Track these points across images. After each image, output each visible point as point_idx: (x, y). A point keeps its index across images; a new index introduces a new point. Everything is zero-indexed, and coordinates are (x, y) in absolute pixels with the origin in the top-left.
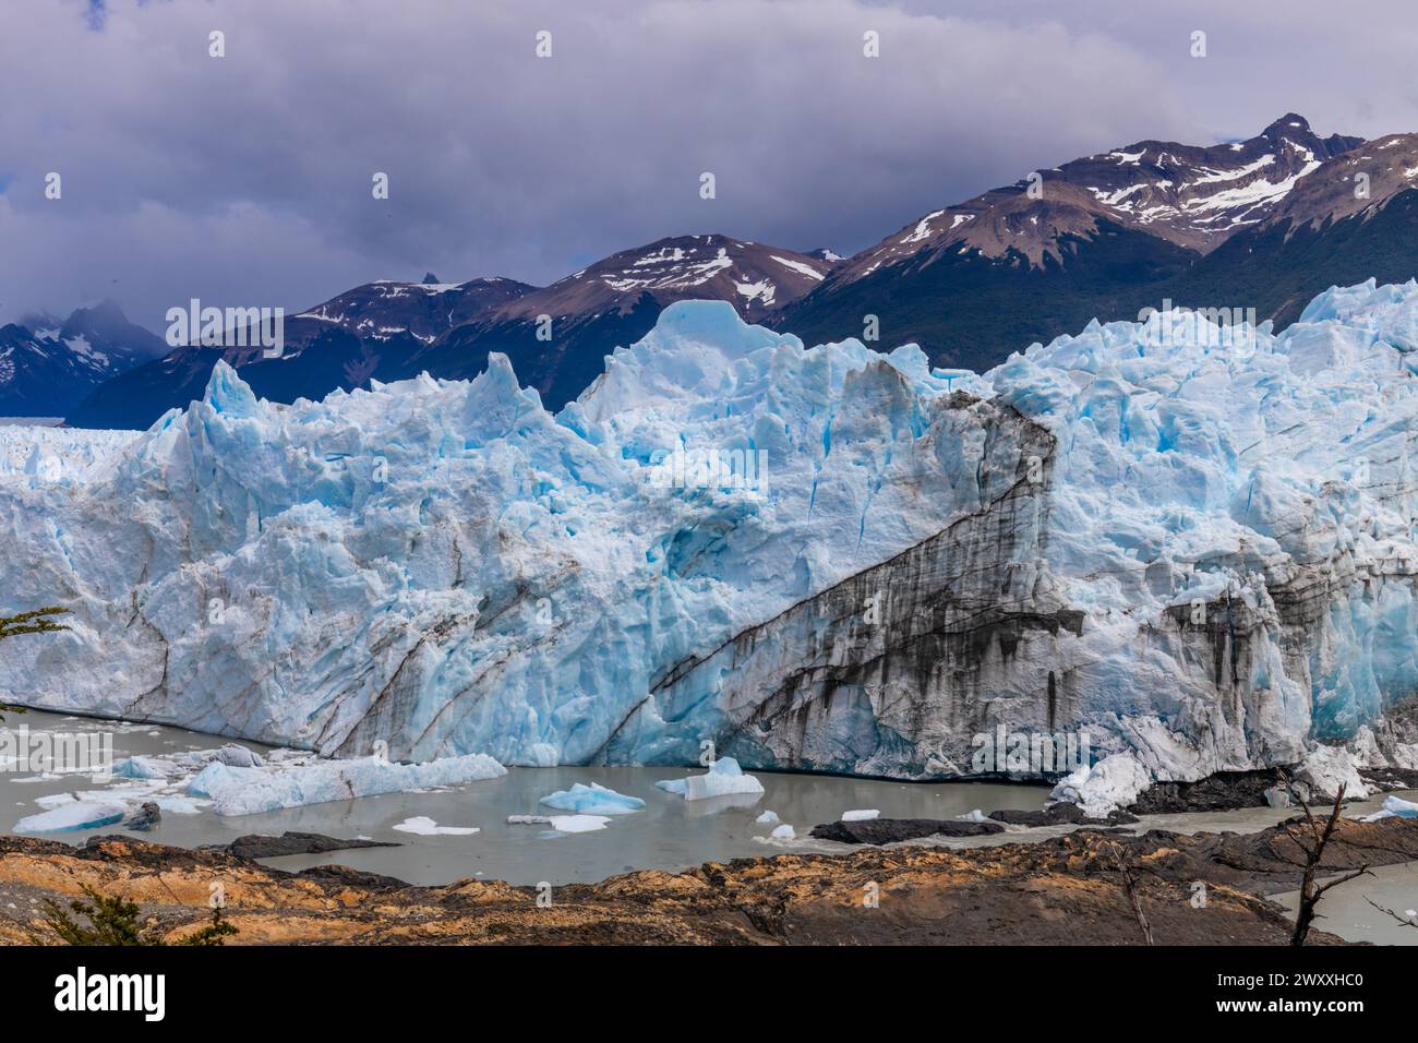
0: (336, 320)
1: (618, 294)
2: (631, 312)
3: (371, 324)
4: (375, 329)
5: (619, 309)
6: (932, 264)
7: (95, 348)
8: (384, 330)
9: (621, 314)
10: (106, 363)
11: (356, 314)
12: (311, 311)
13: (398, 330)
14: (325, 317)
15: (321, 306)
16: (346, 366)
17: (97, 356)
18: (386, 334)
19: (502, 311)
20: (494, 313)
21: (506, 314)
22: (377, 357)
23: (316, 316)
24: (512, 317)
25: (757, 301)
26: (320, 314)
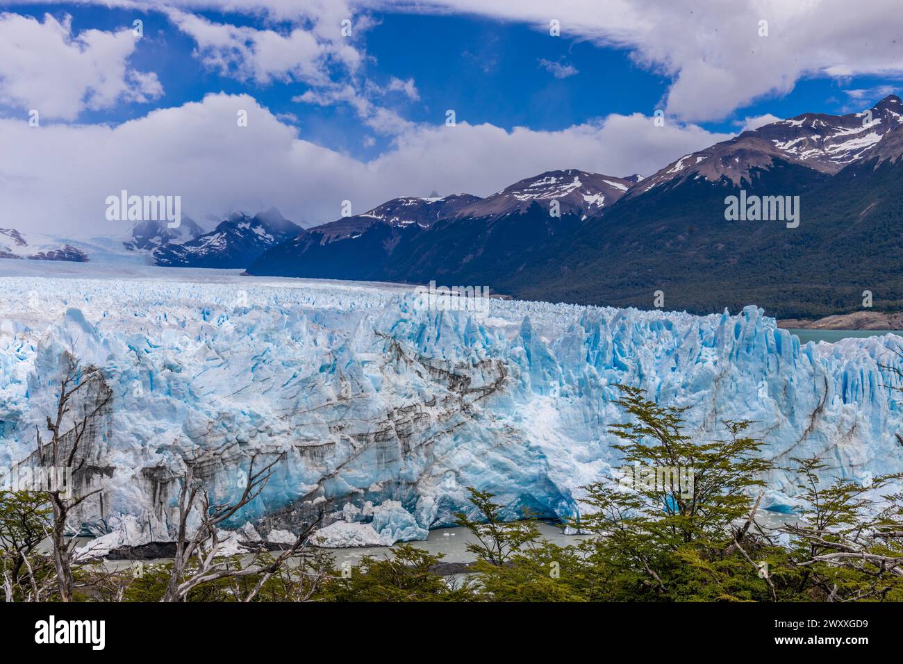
0: (380, 218)
1: (521, 202)
2: (526, 212)
3: (397, 219)
4: (399, 222)
5: (519, 210)
6: (680, 185)
7: (267, 232)
8: (404, 222)
9: (521, 213)
10: (273, 240)
11: (390, 214)
12: (367, 213)
13: (411, 222)
14: (374, 216)
15: (372, 211)
16: (384, 242)
17: (268, 236)
18: (405, 224)
19: (460, 212)
20: (456, 214)
21: (462, 214)
22: (400, 237)
23: (370, 216)
24: (465, 215)
25: (595, 204)
26: (372, 214)
